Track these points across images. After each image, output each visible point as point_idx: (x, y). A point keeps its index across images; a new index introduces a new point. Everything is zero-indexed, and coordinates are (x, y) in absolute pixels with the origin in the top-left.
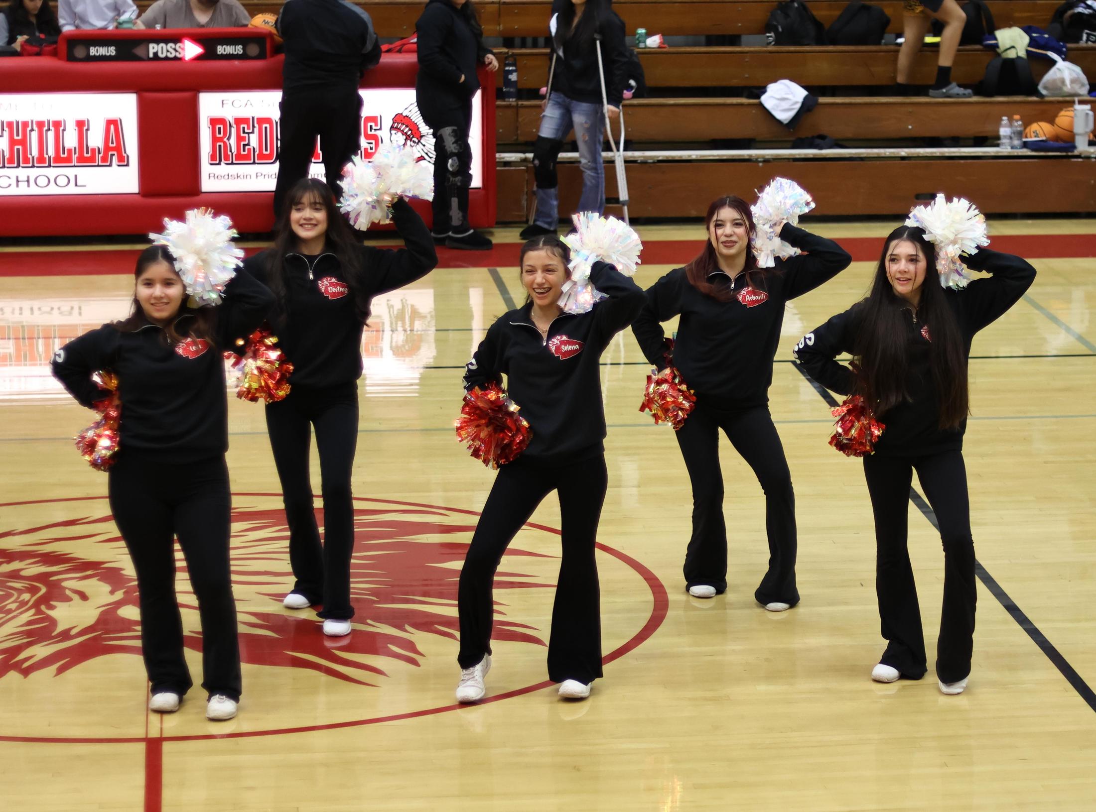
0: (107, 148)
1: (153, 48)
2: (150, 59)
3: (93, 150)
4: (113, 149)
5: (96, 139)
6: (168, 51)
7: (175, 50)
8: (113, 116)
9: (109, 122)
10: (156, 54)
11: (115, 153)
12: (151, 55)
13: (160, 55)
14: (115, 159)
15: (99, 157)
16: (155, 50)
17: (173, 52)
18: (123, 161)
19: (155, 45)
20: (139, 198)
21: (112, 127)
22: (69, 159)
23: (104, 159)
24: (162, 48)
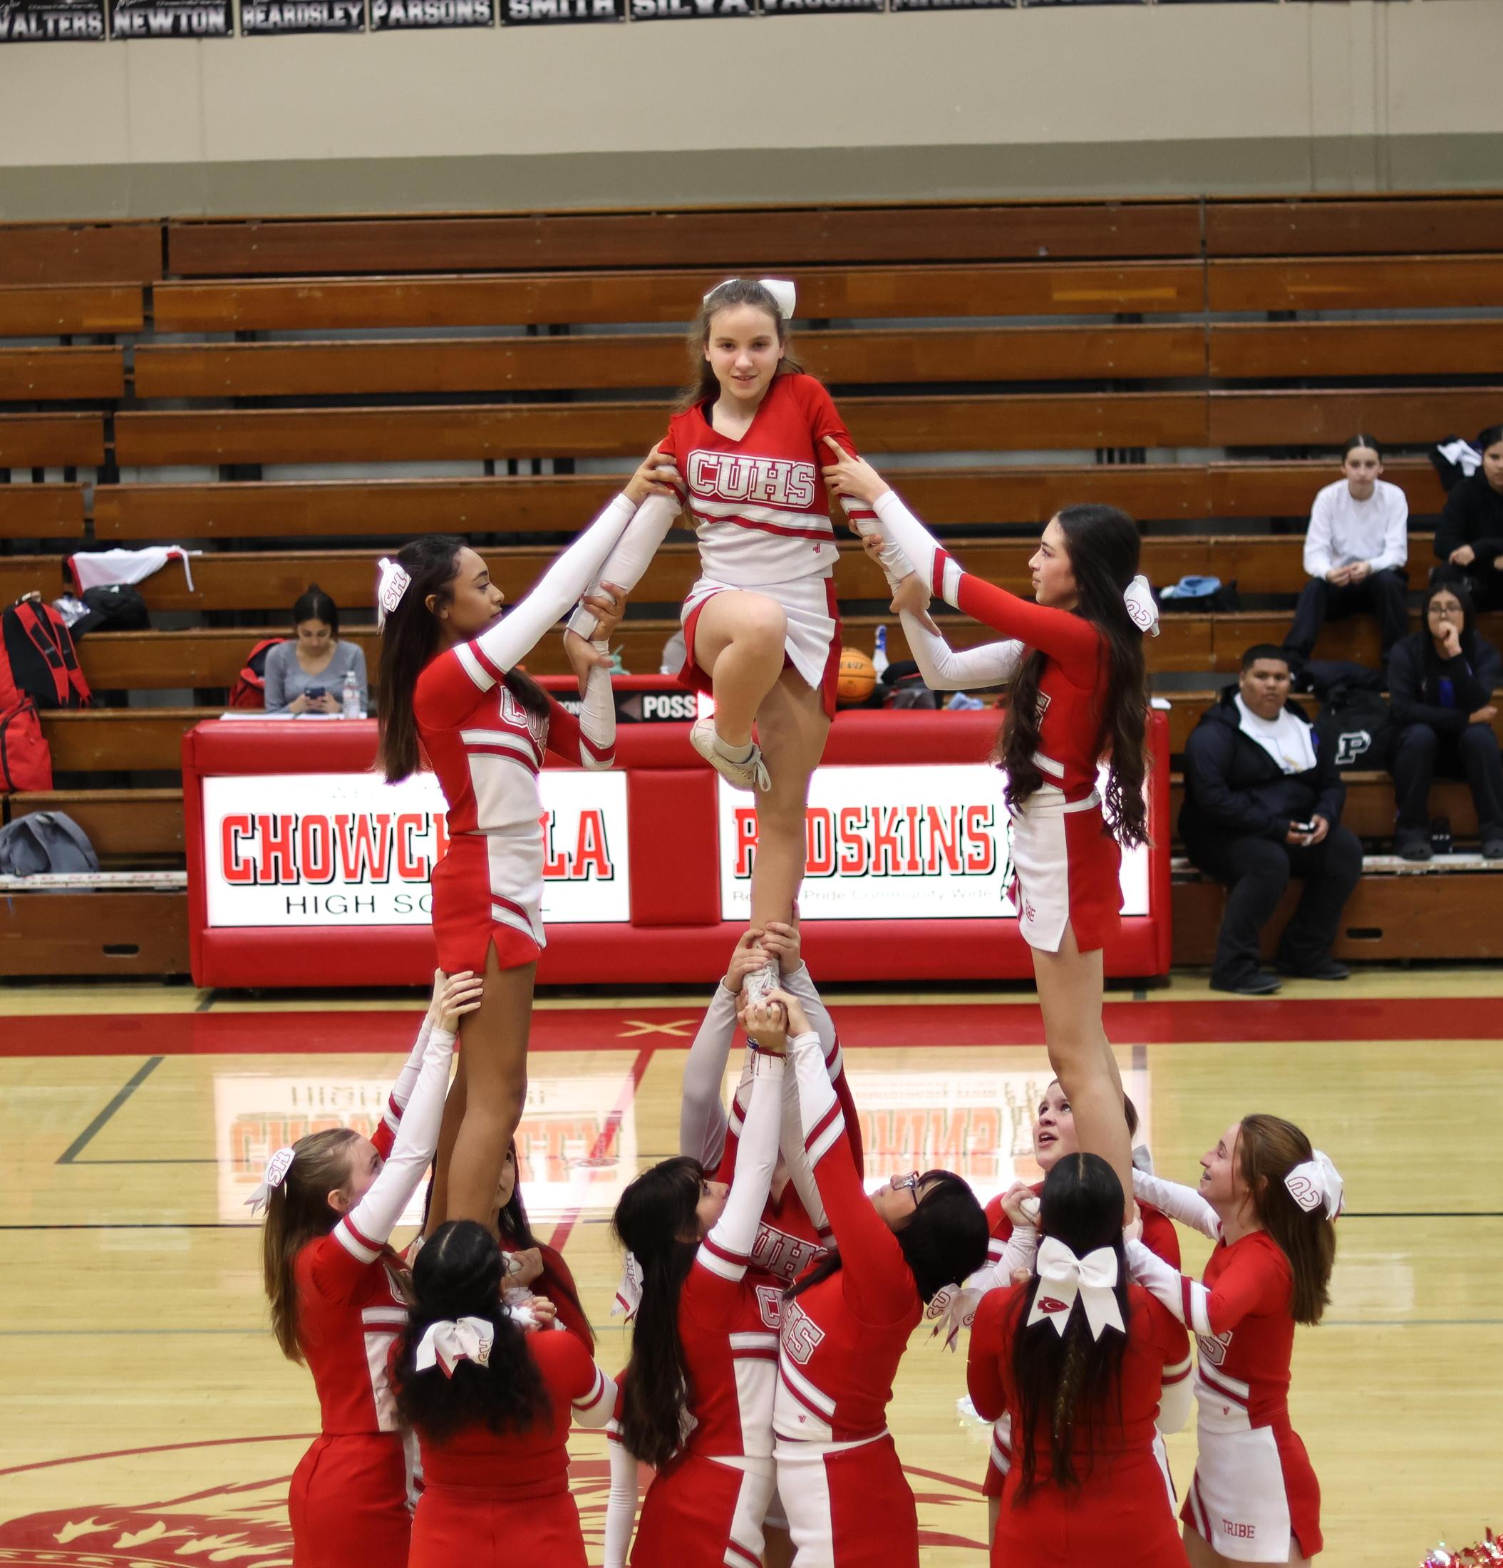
0: (582, 854)
1: (651, 703)
2: (645, 721)
3: (561, 857)
4: (590, 855)
5: (565, 841)
6: (672, 708)
7: (683, 706)
8: (589, 807)
9: (585, 815)
10: (654, 712)
11: (594, 860)
12: (647, 714)
13: (661, 714)
14: (593, 869)
15: (569, 867)
16: (653, 707)
17: (680, 709)
18: (606, 873)
19: (652, 699)
20: (628, 927)
21: (589, 822)
23: (578, 870)
24: (664, 703)
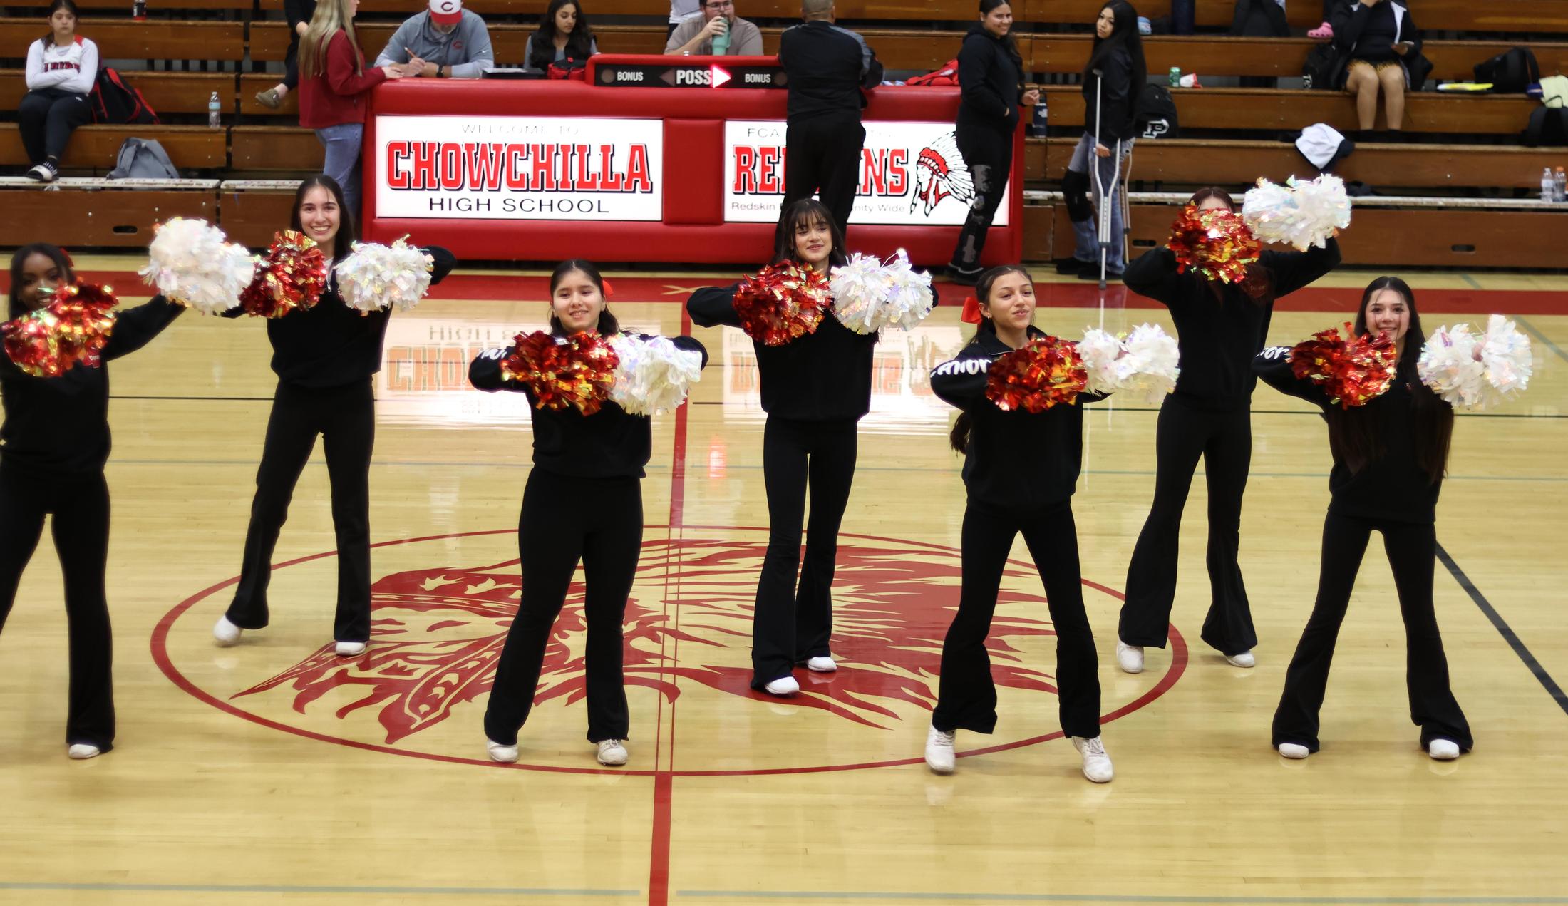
0: (631, 174)
1: (681, 74)
2: (677, 86)
3: (617, 176)
4: (637, 175)
5: (620, 165)
6: (695, 78)
7: (703, 76)
8: (638, 142)
9: (635, 148)
10: (683, 80)
11: (639, 179)
12: (679, 82)
13: (688, 82)
14: (639, 185)
15: (622, 184)
16: (683, 77)
17: (701, 79)
18: (648, 189)
19: (683, 72)
20: (661, 225)
21: (637, 153)
22: (593, 184)
23: (628, 185)
24: (690, 74)
